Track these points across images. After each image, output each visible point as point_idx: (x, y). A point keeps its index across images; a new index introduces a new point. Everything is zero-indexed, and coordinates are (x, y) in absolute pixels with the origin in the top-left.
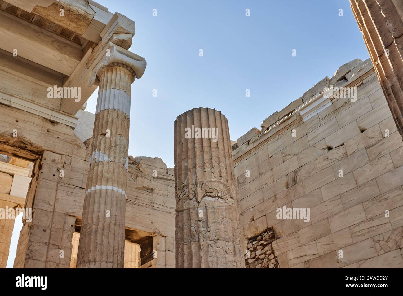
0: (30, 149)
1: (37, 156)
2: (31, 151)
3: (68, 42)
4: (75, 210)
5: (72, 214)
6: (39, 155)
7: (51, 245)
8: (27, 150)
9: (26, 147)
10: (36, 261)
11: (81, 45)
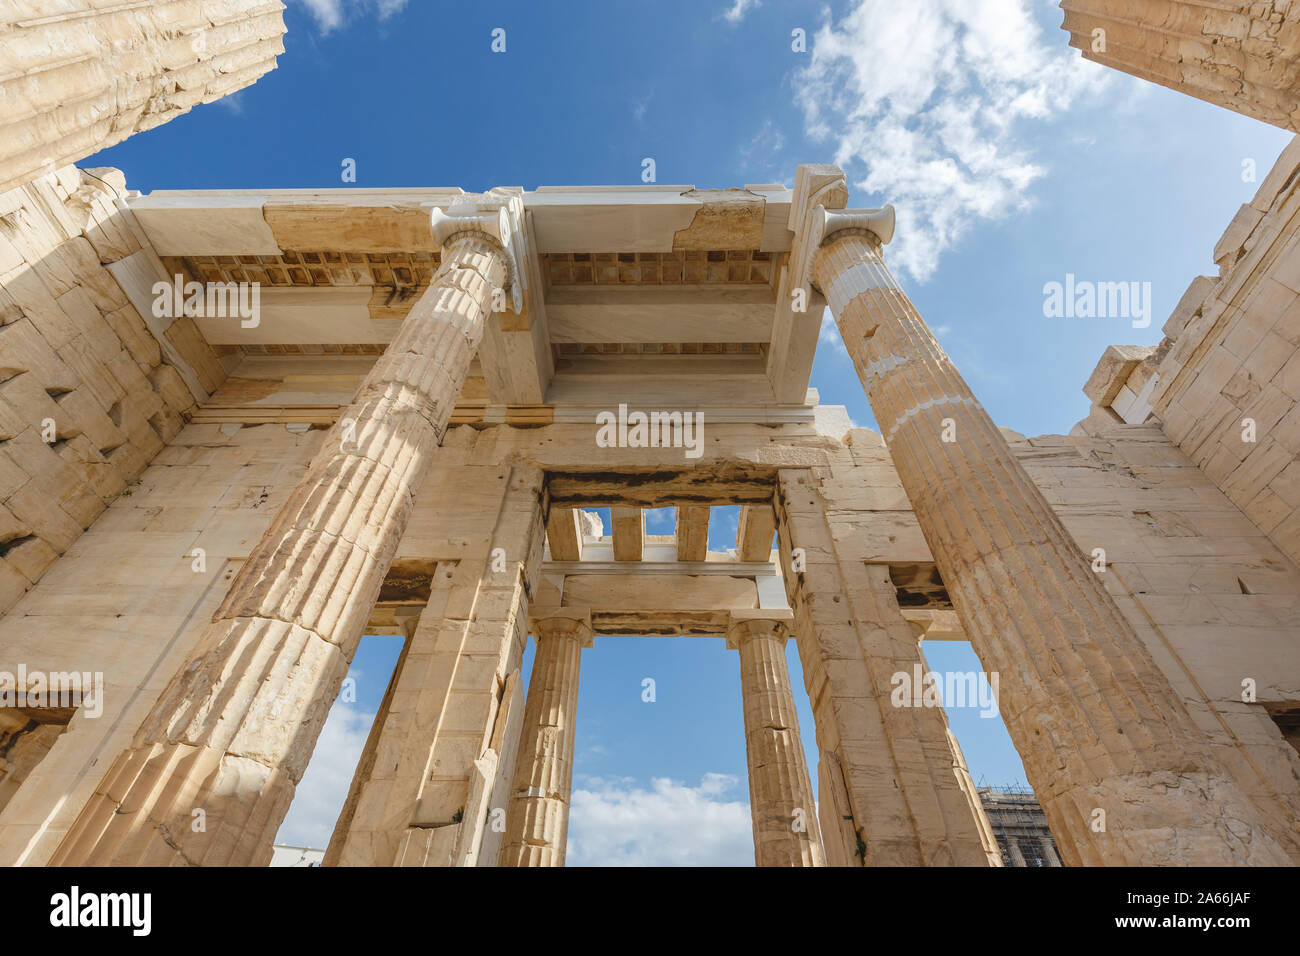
0: (754, 477)
1: (771, 489)
2: (757, 481)
3: (746, 287)
4: (878, 552)
5: (875, 560)
6: (773, 484)
7: (860, 626)
8: (749, 480)
9: (746, 475)
10: (844, 661)
11: (767, 283)
